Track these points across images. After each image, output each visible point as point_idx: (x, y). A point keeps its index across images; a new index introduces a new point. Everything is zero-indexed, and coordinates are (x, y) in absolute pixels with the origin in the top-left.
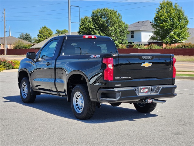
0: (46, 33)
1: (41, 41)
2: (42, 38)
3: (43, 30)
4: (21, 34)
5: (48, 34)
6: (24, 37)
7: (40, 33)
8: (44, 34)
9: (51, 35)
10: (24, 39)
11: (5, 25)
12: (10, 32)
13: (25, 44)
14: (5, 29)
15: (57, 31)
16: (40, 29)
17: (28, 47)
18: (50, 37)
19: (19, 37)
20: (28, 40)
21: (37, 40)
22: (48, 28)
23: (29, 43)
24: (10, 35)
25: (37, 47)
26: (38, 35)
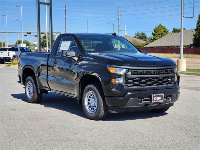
0: (161, 31)
1: (155, 40)
2: (157, 36)
3: (158, 29)
4: (137, 33)
5: (163, 32)
6: (139, 36)
7: (154, 31)
8: (159, 32)
9: (166, 33)
10: (140, 38)
11: (119, 24)
12: (126, 31)
13: (139, 43)
14: (119, 28)
15: (173, 29)
16: (155, 28)
17: (143, 46)
18: (165, 35)
19: (135, 36)
20: (144, 39)
21: (151, 39)
22: (164, 26)
23: (144, 42)
24: (126, 34)
25: (151, 46)
26: (153, 34)
